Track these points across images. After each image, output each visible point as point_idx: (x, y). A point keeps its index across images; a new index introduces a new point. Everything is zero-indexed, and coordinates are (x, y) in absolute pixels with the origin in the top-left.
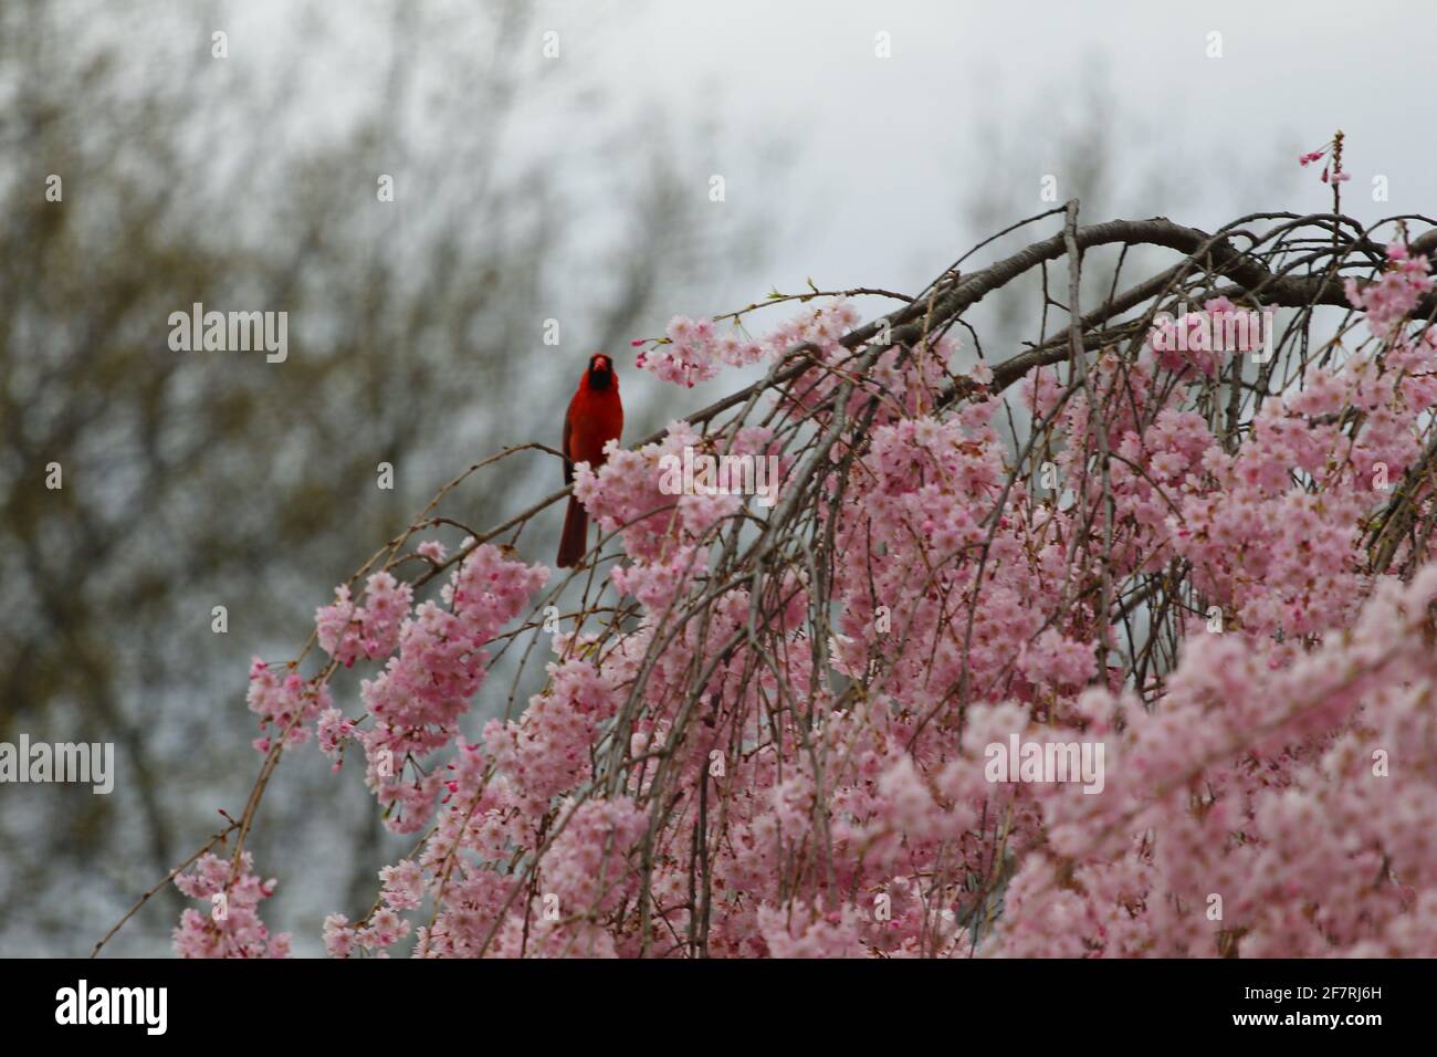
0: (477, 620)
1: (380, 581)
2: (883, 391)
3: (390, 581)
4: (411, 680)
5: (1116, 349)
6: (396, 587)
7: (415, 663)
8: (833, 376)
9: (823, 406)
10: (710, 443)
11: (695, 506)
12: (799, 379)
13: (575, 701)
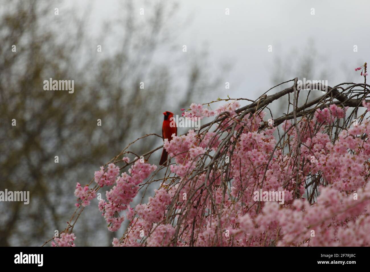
0: (137, 178)
1: (112, 166)
2: (245, 125)
3: (114, 166)
4: (119, 192)
5: (306, 116)
6: (115, 168)
7: (120, 188)
8: (232, 120)
9: (229, 128)
10: (199, 136)
11: (193, 151)
12: (224, 121)
13: (160, 199)
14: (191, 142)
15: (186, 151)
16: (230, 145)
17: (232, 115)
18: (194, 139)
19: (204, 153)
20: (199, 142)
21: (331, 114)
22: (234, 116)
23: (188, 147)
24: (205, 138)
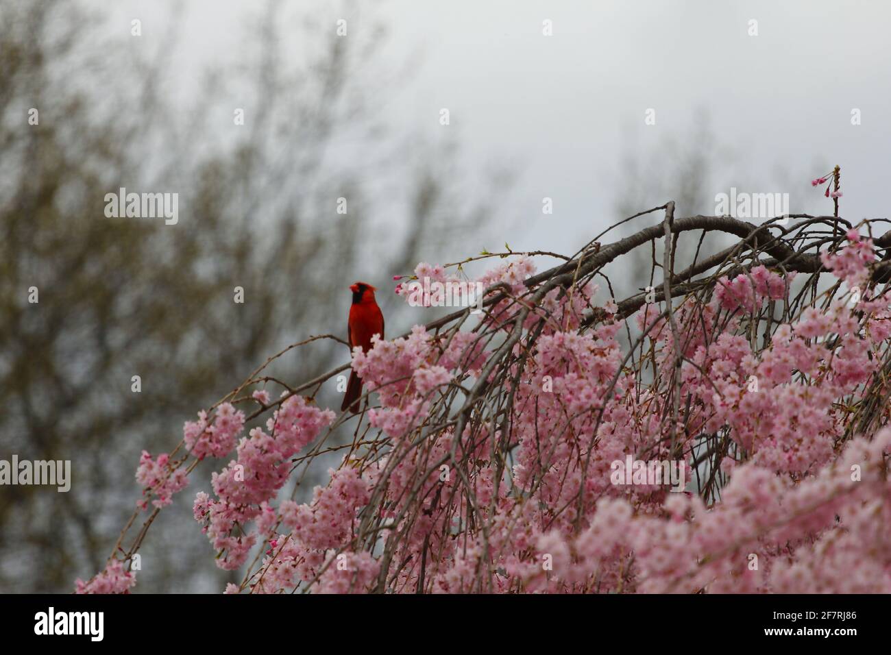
0: (287, 441)
1: (226, 410)
2: (548, 315)
3: (232, 409)
5: (695, 295)
6: (234, 413)
8: (517, 303)
9: (509, 321)
10: (438, 340)
11: (423, 376)
12: (497, 305)
13: (342, 493)
14: (418, 354)
15: (404, 376)
16: (511, 364)
17: (517, 291)
18: (426, 348)
19: (449, 380)
20: (438, 355)
21: (754, 288)
22: (521, 294)
23: (411, 368)
24: (450, 346)
